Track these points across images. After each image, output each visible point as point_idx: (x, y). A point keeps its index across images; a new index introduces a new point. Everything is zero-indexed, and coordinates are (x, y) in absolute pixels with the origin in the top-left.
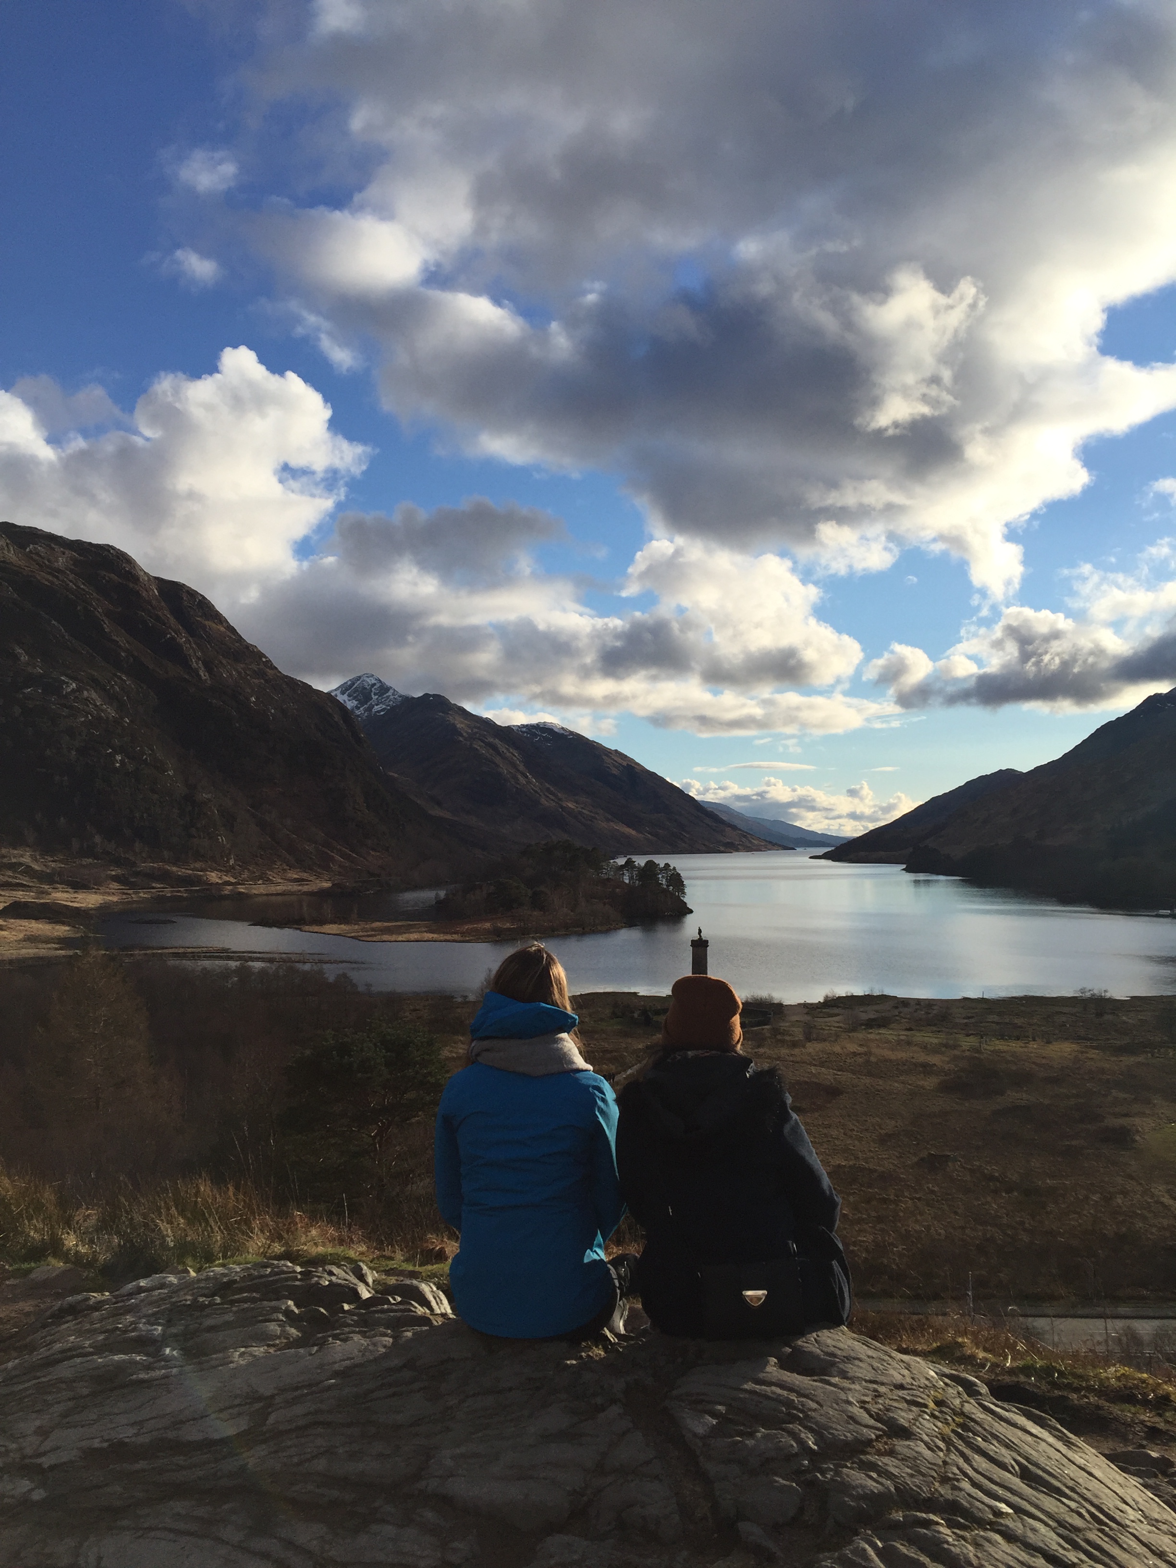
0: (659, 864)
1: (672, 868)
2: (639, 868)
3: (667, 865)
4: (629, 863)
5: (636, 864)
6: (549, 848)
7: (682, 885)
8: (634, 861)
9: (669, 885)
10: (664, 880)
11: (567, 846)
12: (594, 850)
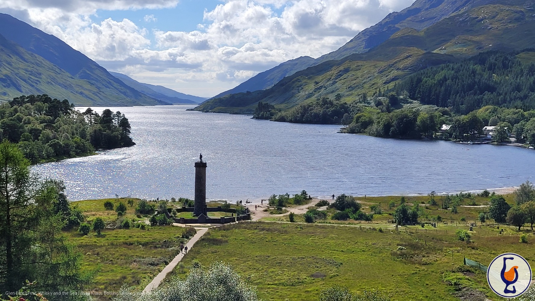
0: (113, 112)
1: (122, 115)
2: (96, 115)
3: (119, 113)
4: (89, 111)
5: (93, 112)
6: (32, 100)
7: (130, 127)
8: (92, 111)
9: (120, 126)
10: (116, 122)
11: (46, 99)
12: (65, 102)
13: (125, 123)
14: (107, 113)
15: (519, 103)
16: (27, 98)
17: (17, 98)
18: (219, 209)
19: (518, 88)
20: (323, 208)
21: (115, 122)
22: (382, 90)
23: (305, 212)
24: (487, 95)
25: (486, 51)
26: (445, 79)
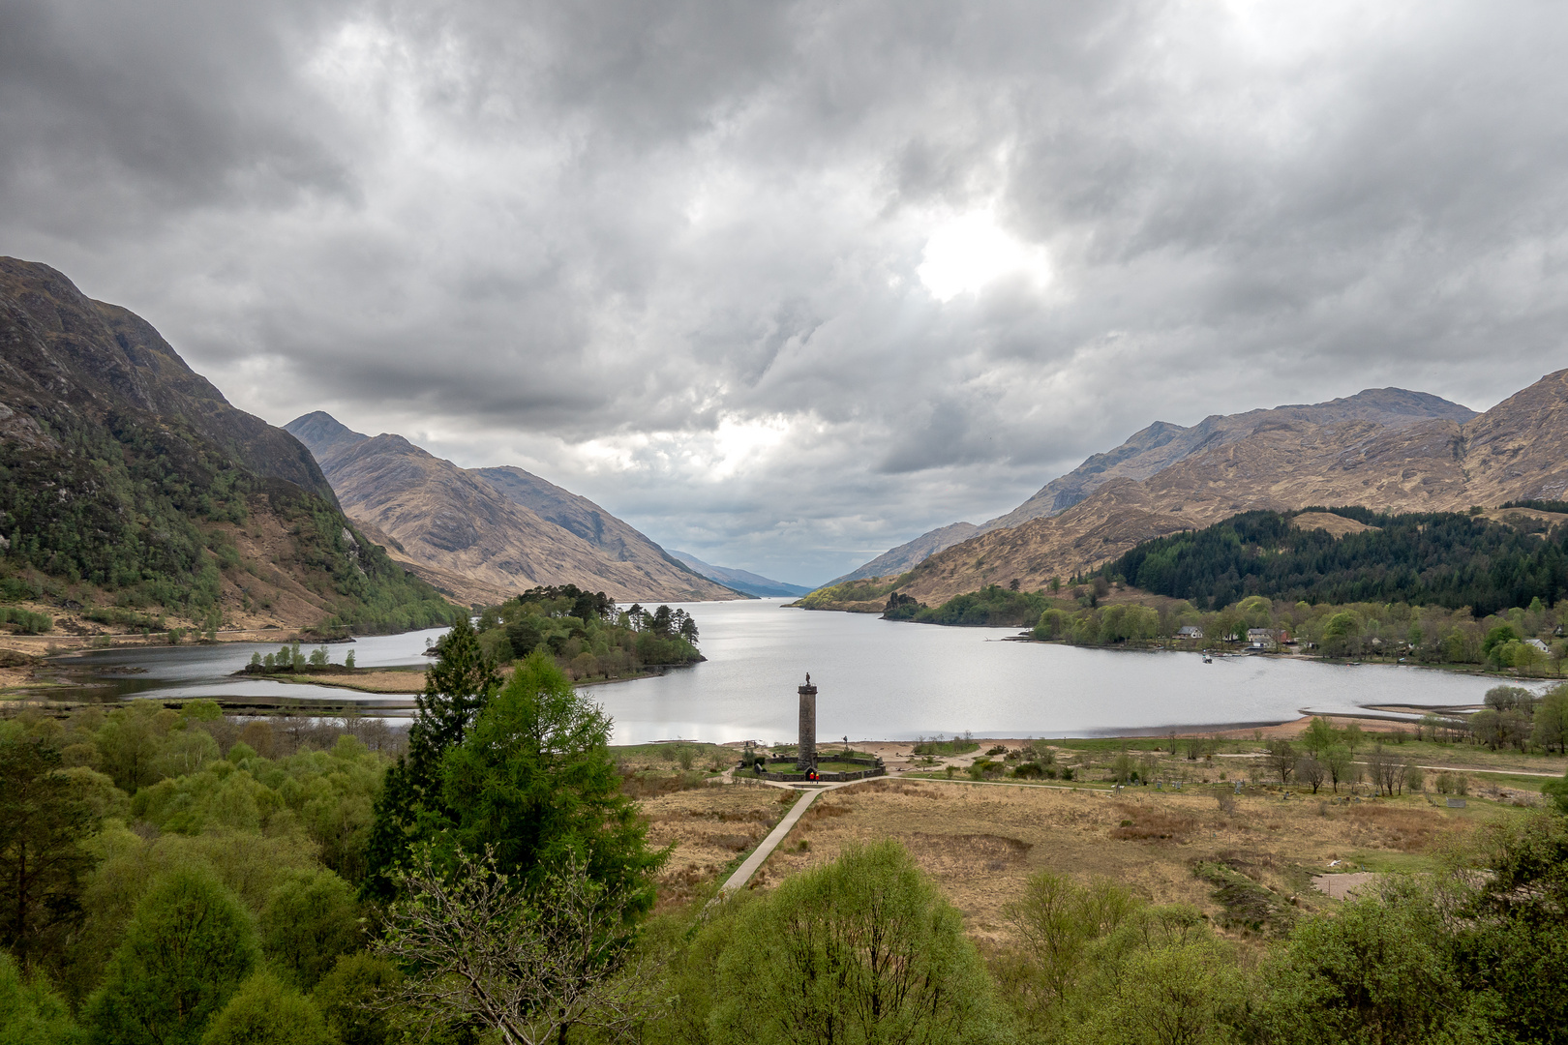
0: (672, 611)
1: (684, 615)
2: (647, 614)
3: (680, 611)
5: (642, 610)
6: (552, 593)
7: (695, 632)
8: (641, 608)
9: (682, 631)
10: (677, 626)
11: (571, 591)
12: (601, 595)
13: (689, 628)
14: (663, 611)
15: (1301, 591)
16: (545, 590)
17: (531, 591)
18: (836, 759)
19: (1299, 569)
20: (999, 758)
21: (675, 626)
22: (1083, 574)
23: (969, 764)
24: (1251, 579)
25: (1244, 511)
26: (1181, 555)
